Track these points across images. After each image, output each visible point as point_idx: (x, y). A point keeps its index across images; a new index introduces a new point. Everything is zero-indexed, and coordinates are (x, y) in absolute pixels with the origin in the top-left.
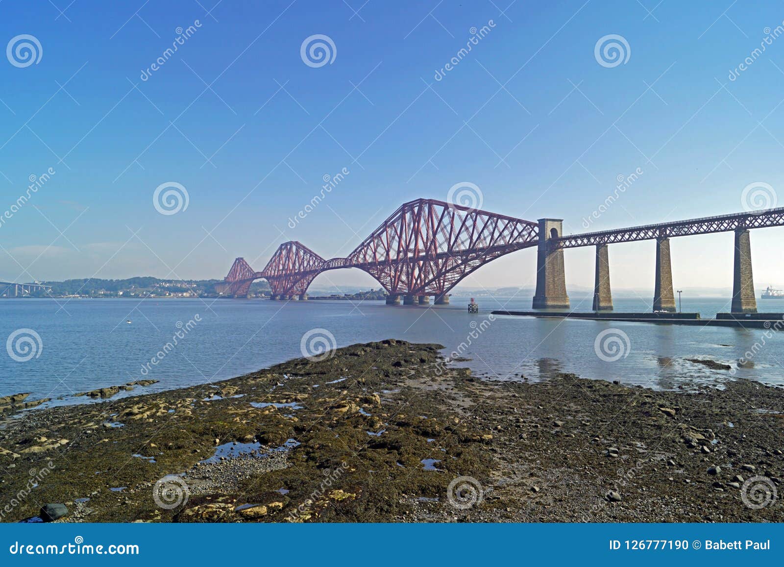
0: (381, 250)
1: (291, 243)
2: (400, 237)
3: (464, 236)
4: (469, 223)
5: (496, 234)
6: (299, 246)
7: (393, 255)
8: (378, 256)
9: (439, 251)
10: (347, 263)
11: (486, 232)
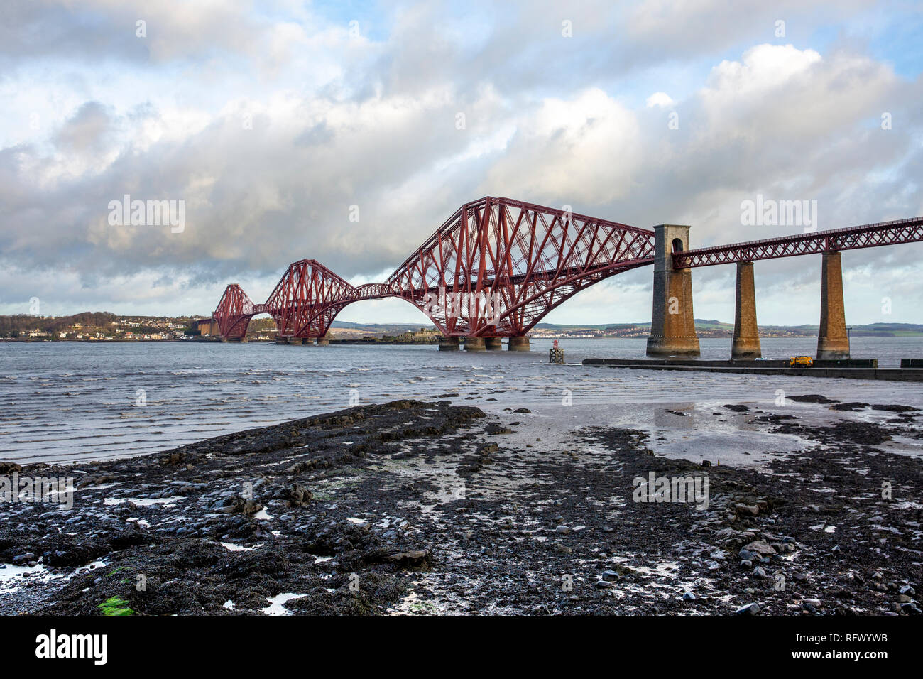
0: (432, 272)
1: (305, 263)
2: (459, 252)
3: (550, 251)
4: (557, 231)
5: (596, 248)
6: (316, 267)
7: (449, 279)
8: (428, 280)
9: (515, 272)
10: (384, 292)
11: (581, 245)
